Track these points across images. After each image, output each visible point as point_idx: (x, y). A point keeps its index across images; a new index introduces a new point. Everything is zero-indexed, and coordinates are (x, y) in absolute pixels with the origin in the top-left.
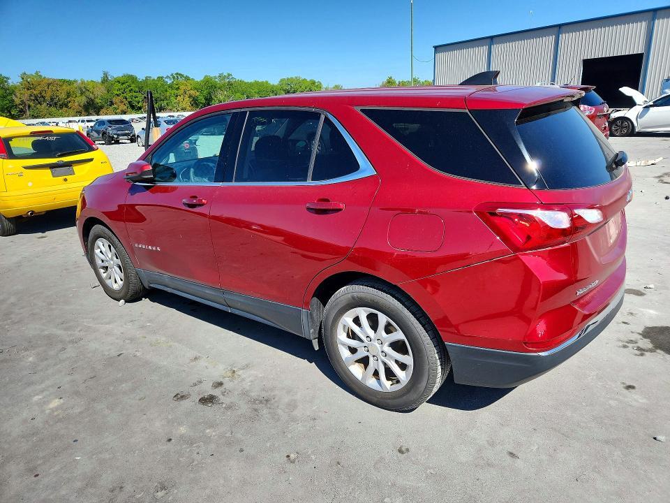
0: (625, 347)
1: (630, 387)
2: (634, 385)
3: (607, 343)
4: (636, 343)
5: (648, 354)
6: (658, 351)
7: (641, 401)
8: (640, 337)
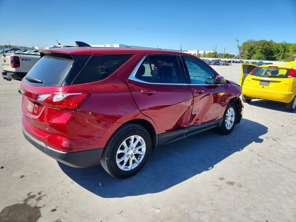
0: (39, 193)
1: (22, 177)
2: (21, 179)
3: (48, 189)
4: (37, 200)
5: (27, 197)
6: (23, 202)
7: (15, 175)
8: (38, 205)
